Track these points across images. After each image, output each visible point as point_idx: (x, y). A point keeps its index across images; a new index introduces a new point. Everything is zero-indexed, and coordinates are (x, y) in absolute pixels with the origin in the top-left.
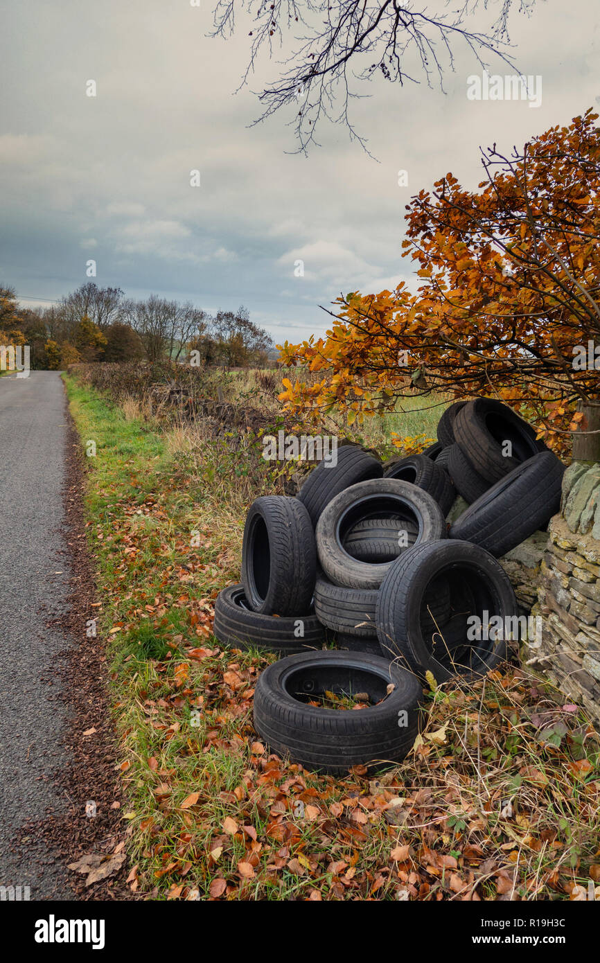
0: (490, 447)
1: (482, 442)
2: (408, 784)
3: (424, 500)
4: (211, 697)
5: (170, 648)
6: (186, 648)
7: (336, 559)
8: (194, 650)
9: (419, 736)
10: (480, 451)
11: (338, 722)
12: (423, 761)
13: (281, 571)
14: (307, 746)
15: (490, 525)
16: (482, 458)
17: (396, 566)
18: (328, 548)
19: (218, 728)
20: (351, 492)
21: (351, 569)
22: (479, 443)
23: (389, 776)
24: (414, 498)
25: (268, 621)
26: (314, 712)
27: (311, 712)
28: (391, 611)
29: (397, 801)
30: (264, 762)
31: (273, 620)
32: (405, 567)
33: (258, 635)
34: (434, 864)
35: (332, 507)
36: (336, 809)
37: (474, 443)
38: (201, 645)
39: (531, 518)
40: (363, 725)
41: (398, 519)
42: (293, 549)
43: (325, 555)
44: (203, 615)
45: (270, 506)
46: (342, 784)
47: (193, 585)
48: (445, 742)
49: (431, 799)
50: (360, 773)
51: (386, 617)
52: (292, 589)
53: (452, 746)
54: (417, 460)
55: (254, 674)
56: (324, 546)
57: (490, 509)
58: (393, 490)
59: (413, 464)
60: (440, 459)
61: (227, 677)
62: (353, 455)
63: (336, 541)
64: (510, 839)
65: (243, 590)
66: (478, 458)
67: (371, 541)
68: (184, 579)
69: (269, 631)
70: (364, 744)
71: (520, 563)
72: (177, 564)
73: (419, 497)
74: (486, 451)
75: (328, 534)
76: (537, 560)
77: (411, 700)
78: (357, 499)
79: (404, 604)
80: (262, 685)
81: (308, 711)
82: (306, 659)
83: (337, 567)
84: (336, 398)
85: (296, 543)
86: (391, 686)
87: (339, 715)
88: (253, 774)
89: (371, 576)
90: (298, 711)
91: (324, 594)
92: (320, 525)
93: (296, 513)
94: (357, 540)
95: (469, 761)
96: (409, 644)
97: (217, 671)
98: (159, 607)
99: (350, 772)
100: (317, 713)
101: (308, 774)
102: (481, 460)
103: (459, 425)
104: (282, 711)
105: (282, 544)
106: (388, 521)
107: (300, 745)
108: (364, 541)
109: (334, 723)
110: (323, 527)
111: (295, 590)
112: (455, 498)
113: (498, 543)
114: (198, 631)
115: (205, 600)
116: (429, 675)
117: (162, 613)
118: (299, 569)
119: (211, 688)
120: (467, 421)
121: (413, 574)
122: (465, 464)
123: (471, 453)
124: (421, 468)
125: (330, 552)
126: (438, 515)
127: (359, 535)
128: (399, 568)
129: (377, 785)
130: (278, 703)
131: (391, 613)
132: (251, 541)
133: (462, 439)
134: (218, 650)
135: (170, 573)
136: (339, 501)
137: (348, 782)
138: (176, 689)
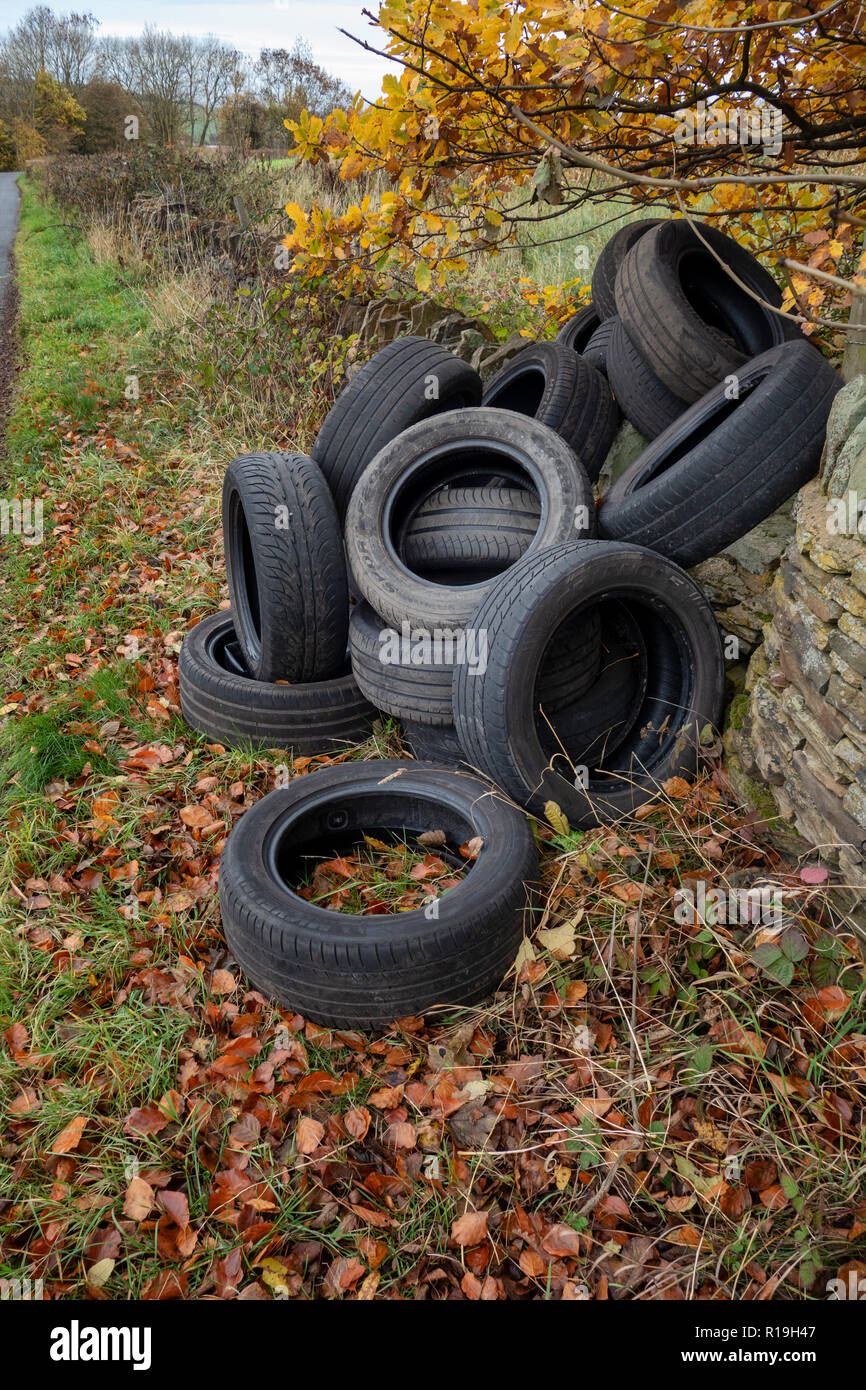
0: (685, 331)
1: (670, 319)
2: (500, 1047)
3: (551, 453)
4: (152, 863)
5: (89, 754)
6: (125, 747)
7: (381, 579)
8: (140, 749)
9: (527, 940)
10: (664, 338)
11: (363, 949)
12: (530, 999)
13: (279, 609)
14: (308, 988)
15: (677, 507)
16: (669, 352)
17: (488, 604)
18: (367, 558)
19: (150, 944)
20: (412, 439)
21: (411, 600)
22: (665, 321)
23: (464, 1031)
24: (531, 448)
25: (266, 696)
26: (317, 929)
27: (312, 930)
28: (477, 696)
29: (477, 1088)
30: (231, 1010)
31: (275, 693)
32: (504, 609)
33: (250, 719)
34: (535, 1246)
35: (375, 472)
36: (357, 1122)
37: (653, 322)
38: (154, 738)
39: (759, 493)
40: (410, 952)
41: (505, 486)
42: (298, 566)
43: (361, 572)
44: (169, 667)
45: (252, 481)
46: (378, 1048)
47: (158, 604)
48: (574, 958)
49: (542, 1080)
50: (412, 1027)
51: (469, 706)
52: (303, 639)
53: (586, 960)
54: (547, 355)
55: (240, 800)
56: (361, 554)
57: (677, 477)
58: (492, 432)
59: (541, 364)
60: (595, 343)
61: (186, 815)
62: (416, 359)
63: (384, 542)
64: (684, 1189)
65: (231, 624)
66: (662, 354)
67: (453, 533)
68: (148, 588)
69: (269, 712)
70: (415, 982)
71: (734, 562)
72: (140, 557)
73: (542, 447)
74: (678, 340)
75: (368, 529)
76: (768, 560)
77: (511, 882)
78: (423, 454)
79: (502, 686)
80: (229, 861)
81: (305, 927)
82: (325, 786)
83: (385, 597)
84: (392, 235)
85: (304, 554)
86: (476, 843)
87: (365, 935)
88: (207, 1046)
89: (448, 612)
90: (288, 927)
91: (362, 647)
92: (353, 511)
93: (301, 490)
94: (428, 530)
95: (616, 1003)
96: (512, 758)
97: (174, 795)
98: (92, 654)
99: (393, 1027)
100: (322, 932)
101: (313, 1033)
102: (668, 359)
103: (626, 284)
104: (259, 926)
105: (276, 557)
106: (486, 491)
107: (295, 986)
108: (439, 533)
109: (353, 952)
110: (358, 514)
111: (309, 639)
112: (619, 426)
113: (691, 543)
114: (149, 708)
115: (175, 633)
116: (552, 809)
117: (93, 669)
118: (314, 602)
119: (158, 839)
120: (642, 274)
121: (518, 626)
122: (638, 362)
123: (648, 343)
124: (553, 375)
125: (371, 566)
126: (577, 484)
127: (431, 521)
128: (493, 610)
129: (442, 1053)
130: (252, 906)
131: (478, 701)
132: (236, 535)
133: (631, 313)
134: (181, 748)
135: (124, 576)
136: (388, 460)
137: (391, 1043)
138: (93, 847)
